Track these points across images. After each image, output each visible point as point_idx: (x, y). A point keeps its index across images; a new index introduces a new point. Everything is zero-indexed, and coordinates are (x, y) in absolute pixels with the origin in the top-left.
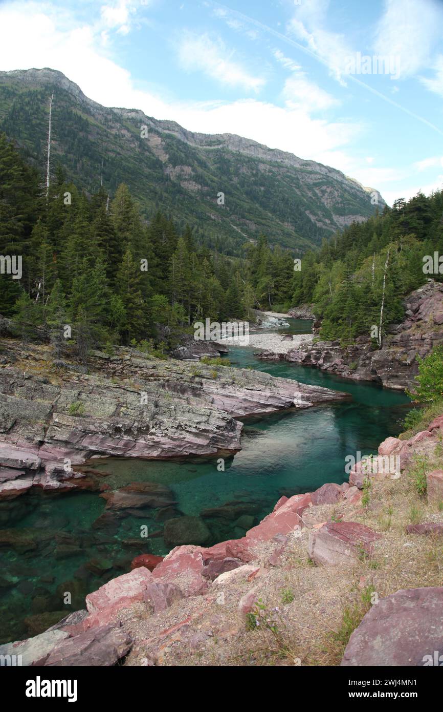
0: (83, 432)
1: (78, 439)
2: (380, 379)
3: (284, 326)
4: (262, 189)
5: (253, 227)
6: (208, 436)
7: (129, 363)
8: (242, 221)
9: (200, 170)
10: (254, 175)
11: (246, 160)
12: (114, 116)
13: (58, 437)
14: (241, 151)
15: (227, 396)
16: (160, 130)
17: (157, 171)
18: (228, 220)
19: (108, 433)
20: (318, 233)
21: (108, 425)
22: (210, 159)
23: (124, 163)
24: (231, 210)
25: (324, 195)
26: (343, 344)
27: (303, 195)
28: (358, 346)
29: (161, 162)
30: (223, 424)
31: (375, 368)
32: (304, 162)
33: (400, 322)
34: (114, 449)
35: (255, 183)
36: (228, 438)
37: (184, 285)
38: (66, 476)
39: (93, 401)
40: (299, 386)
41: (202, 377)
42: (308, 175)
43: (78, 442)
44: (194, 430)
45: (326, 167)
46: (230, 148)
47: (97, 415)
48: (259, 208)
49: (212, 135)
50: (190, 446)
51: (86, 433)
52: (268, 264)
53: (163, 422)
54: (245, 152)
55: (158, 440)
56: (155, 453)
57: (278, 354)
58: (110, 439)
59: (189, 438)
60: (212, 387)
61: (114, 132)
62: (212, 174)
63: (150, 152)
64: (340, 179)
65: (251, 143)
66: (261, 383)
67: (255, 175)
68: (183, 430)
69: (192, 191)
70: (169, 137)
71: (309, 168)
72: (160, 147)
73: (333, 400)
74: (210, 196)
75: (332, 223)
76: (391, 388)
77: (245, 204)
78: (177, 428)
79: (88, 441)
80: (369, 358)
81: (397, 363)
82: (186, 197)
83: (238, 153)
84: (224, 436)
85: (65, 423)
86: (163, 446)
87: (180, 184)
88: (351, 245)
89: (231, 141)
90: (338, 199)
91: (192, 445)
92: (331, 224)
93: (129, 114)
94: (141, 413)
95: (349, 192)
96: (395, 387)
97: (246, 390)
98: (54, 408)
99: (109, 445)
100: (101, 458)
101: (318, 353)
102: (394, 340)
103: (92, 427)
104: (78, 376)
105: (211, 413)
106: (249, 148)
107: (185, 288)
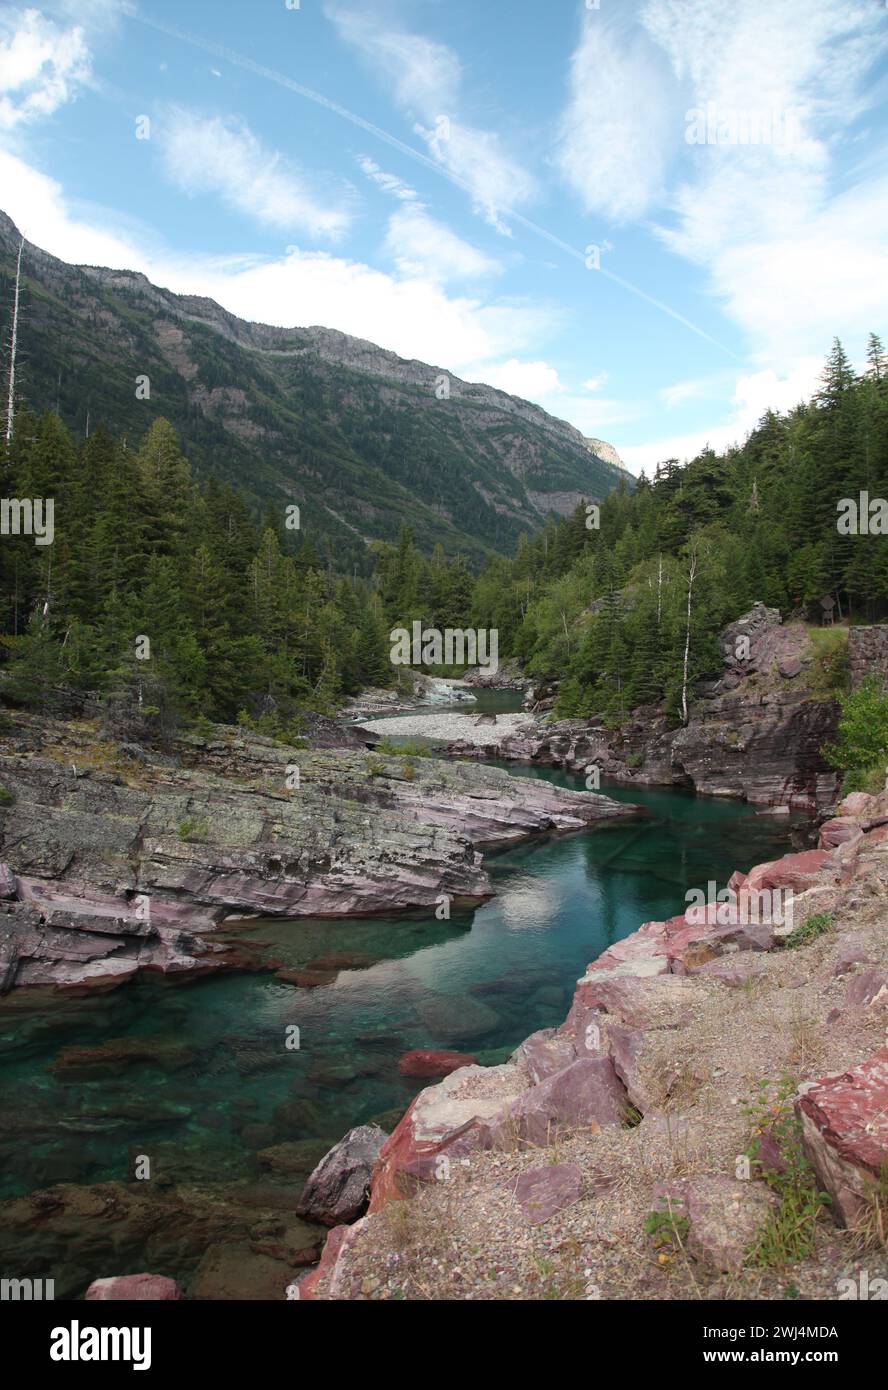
0: (211, 870)
1: (202, 884)
2: (690, 781)
3: (467, 700)
4: (388, 437)
5: (370, 513)
6: (437, 871)
7: (243, 754)
8: (348, 500)
9: (263, 398)
10: (369, 410)
11: (356, 379)
12: (83, 282)
13: (163, 880)
14: (346, 362)
15: (439, 810)
16: (180, 314)
17: (174, 396)
18: (318, 497)
19: (256, 871)
20: (498, 526)
21: (256, 857)
22: (282, 375)
23: (105, 379)
24: (324, 478)
25: (508, 452)
26: (610, 723)
27: (467, 452)
28: (642, 724)
29: (183, 379)
30: (461, 850)
31: (679, 760)
32: (470, 388)
33: (716, 677)
34: (268, 901)
35: (374, 427)
36: (470, 875)
37: (278, 620)
38: (198, 948)
39: (218, 815)
40: (556, 793)
41: (387, 776)
42: (478, 413)
43: (201, 889)
44: (411, 862)
45: (513, 399)
46: (322, 355)
47: (229, 841)
48: (381, 475)
49: (287, 330)
50: (407, 891)
51: (216, 871)
52: (420, 582)
53: (353, 849)
54: (354, 364)
55: (350, 881)
56: (344, 907)
57: (482, 748)
58: (261, 883)
59: (405, 876)
60: (410, 795)
61: (84, 314)
62: (286, 406)
63: (160, 359)
64: (538, 421)
65: (366, 348)
66: (491, 786)
67: (375, 410)
68: (390, 862)
69: (246, 439)
70: (198, 329)
71: (479, 400)
72: (180, 348)
73: (619, 815)
74: (282, 449)
75: (526, 506)
76: (712, 795)
77: (353, 465)
78: (380, 860)
79: (220, 887)
80: (667, 744)
81: (720, 749)
82: (234, 450)
83: (339, 365)
84: (463, 872)
85: (177, 854)
86: (360, 892)
87: (221, 424)
88: (581, 546)
89: (326, 342)
90: (535, 459)
91: (410, 888)
92: (524, 507)
93: (117, 280)
94: (314, 834)
95: (556, 448)
96: (719, 791)
97: (469, 799)
98: (144, 830)
99: (258, 895)
100: (243, 921)
101: (563, 740)
102: (711, 708)
103: (227, 861)
104: (170, 774)
105: (435, 832)
106: (361, 357)
107: (279, 626)
